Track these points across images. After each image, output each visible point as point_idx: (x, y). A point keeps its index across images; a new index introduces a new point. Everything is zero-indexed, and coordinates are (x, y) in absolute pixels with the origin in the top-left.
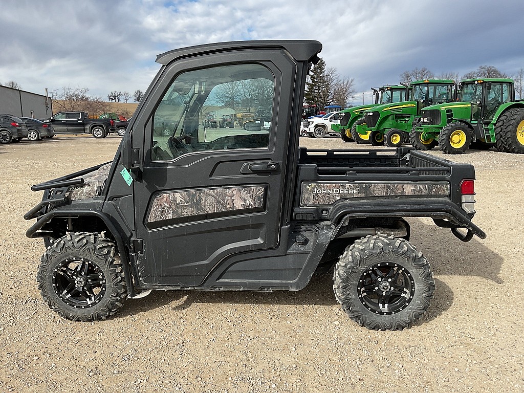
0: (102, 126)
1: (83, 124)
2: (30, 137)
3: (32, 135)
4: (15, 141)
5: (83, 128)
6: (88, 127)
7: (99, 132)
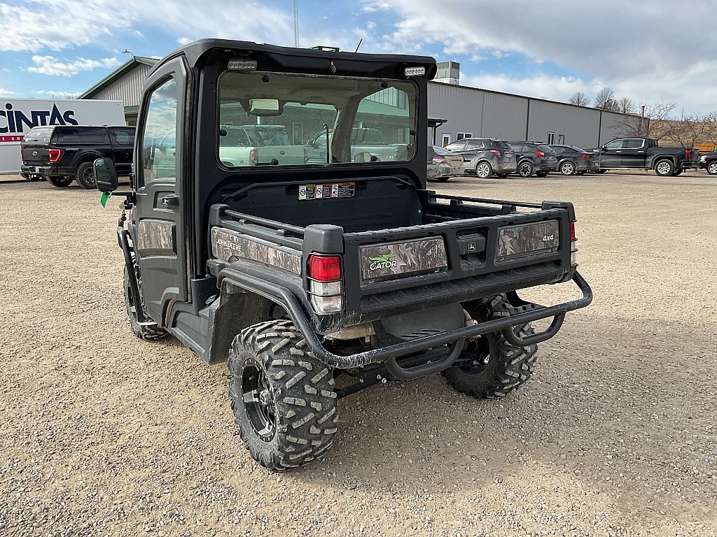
0: (671, 159)
1: (645, 156)
2: (564, 170)
3: (568, 168)
4: (541, 175)
5: (643, 160)
6: (650, 160)
7: (665, 168)
